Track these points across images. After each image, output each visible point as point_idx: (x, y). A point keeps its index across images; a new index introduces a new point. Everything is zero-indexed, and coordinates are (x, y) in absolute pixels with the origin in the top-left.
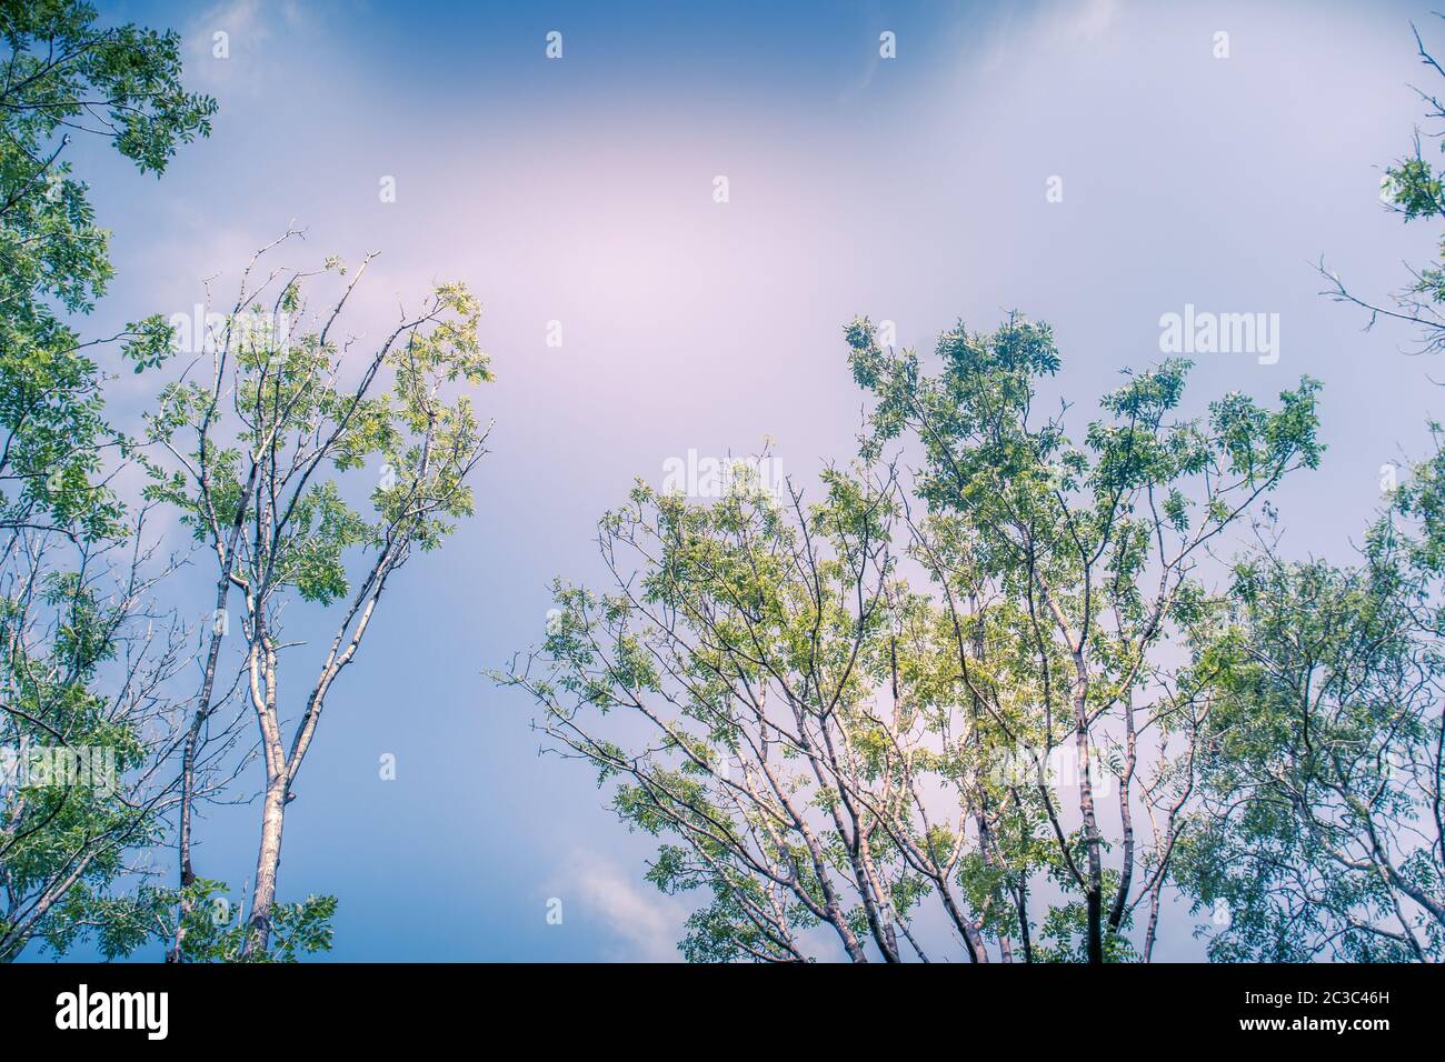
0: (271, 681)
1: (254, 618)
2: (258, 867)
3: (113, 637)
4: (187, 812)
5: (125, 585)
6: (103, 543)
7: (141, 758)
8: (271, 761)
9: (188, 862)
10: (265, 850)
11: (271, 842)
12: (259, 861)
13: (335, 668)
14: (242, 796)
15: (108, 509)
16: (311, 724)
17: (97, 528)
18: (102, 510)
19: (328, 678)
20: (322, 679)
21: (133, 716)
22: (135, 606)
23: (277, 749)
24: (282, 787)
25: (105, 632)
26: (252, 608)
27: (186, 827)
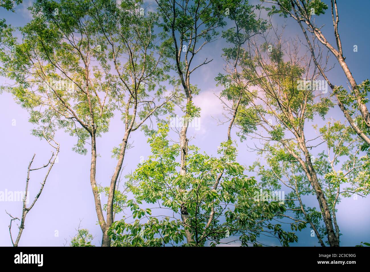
0: (323, 37)
1: (310, 26)
2: (347, 77)
3: (281, 51)
4: (323, 74)
5: (276, 39)
6: (267, 31)
7: (304, 71)
8: (335, 53)
9: (330, 84)
10: (346, 72)
11: (346, 70)
12: (346, 75)
13: (336, 24)
14: (331, 67)
15: (263, 23)
16: (339, 40)
17: (264, 28)
18: (262, 24)
19: (336, 28)
20: (335, 28)
21: (296, 64)
22: (281, 42)
23: (334, 50)
24: (341, 57)
25: (279, 51)
26: (308, 24)
27: (325, 77)
